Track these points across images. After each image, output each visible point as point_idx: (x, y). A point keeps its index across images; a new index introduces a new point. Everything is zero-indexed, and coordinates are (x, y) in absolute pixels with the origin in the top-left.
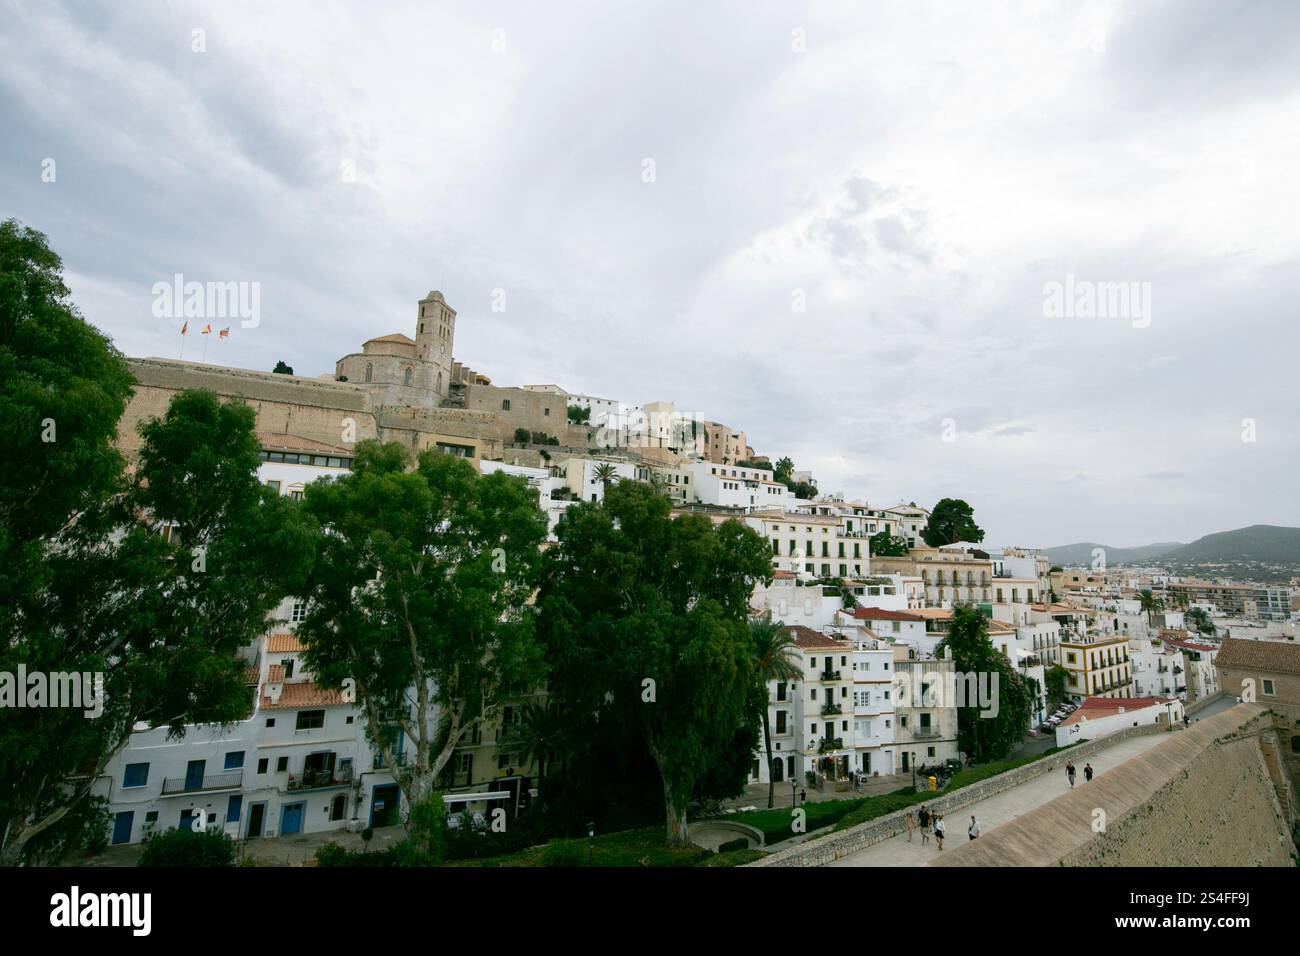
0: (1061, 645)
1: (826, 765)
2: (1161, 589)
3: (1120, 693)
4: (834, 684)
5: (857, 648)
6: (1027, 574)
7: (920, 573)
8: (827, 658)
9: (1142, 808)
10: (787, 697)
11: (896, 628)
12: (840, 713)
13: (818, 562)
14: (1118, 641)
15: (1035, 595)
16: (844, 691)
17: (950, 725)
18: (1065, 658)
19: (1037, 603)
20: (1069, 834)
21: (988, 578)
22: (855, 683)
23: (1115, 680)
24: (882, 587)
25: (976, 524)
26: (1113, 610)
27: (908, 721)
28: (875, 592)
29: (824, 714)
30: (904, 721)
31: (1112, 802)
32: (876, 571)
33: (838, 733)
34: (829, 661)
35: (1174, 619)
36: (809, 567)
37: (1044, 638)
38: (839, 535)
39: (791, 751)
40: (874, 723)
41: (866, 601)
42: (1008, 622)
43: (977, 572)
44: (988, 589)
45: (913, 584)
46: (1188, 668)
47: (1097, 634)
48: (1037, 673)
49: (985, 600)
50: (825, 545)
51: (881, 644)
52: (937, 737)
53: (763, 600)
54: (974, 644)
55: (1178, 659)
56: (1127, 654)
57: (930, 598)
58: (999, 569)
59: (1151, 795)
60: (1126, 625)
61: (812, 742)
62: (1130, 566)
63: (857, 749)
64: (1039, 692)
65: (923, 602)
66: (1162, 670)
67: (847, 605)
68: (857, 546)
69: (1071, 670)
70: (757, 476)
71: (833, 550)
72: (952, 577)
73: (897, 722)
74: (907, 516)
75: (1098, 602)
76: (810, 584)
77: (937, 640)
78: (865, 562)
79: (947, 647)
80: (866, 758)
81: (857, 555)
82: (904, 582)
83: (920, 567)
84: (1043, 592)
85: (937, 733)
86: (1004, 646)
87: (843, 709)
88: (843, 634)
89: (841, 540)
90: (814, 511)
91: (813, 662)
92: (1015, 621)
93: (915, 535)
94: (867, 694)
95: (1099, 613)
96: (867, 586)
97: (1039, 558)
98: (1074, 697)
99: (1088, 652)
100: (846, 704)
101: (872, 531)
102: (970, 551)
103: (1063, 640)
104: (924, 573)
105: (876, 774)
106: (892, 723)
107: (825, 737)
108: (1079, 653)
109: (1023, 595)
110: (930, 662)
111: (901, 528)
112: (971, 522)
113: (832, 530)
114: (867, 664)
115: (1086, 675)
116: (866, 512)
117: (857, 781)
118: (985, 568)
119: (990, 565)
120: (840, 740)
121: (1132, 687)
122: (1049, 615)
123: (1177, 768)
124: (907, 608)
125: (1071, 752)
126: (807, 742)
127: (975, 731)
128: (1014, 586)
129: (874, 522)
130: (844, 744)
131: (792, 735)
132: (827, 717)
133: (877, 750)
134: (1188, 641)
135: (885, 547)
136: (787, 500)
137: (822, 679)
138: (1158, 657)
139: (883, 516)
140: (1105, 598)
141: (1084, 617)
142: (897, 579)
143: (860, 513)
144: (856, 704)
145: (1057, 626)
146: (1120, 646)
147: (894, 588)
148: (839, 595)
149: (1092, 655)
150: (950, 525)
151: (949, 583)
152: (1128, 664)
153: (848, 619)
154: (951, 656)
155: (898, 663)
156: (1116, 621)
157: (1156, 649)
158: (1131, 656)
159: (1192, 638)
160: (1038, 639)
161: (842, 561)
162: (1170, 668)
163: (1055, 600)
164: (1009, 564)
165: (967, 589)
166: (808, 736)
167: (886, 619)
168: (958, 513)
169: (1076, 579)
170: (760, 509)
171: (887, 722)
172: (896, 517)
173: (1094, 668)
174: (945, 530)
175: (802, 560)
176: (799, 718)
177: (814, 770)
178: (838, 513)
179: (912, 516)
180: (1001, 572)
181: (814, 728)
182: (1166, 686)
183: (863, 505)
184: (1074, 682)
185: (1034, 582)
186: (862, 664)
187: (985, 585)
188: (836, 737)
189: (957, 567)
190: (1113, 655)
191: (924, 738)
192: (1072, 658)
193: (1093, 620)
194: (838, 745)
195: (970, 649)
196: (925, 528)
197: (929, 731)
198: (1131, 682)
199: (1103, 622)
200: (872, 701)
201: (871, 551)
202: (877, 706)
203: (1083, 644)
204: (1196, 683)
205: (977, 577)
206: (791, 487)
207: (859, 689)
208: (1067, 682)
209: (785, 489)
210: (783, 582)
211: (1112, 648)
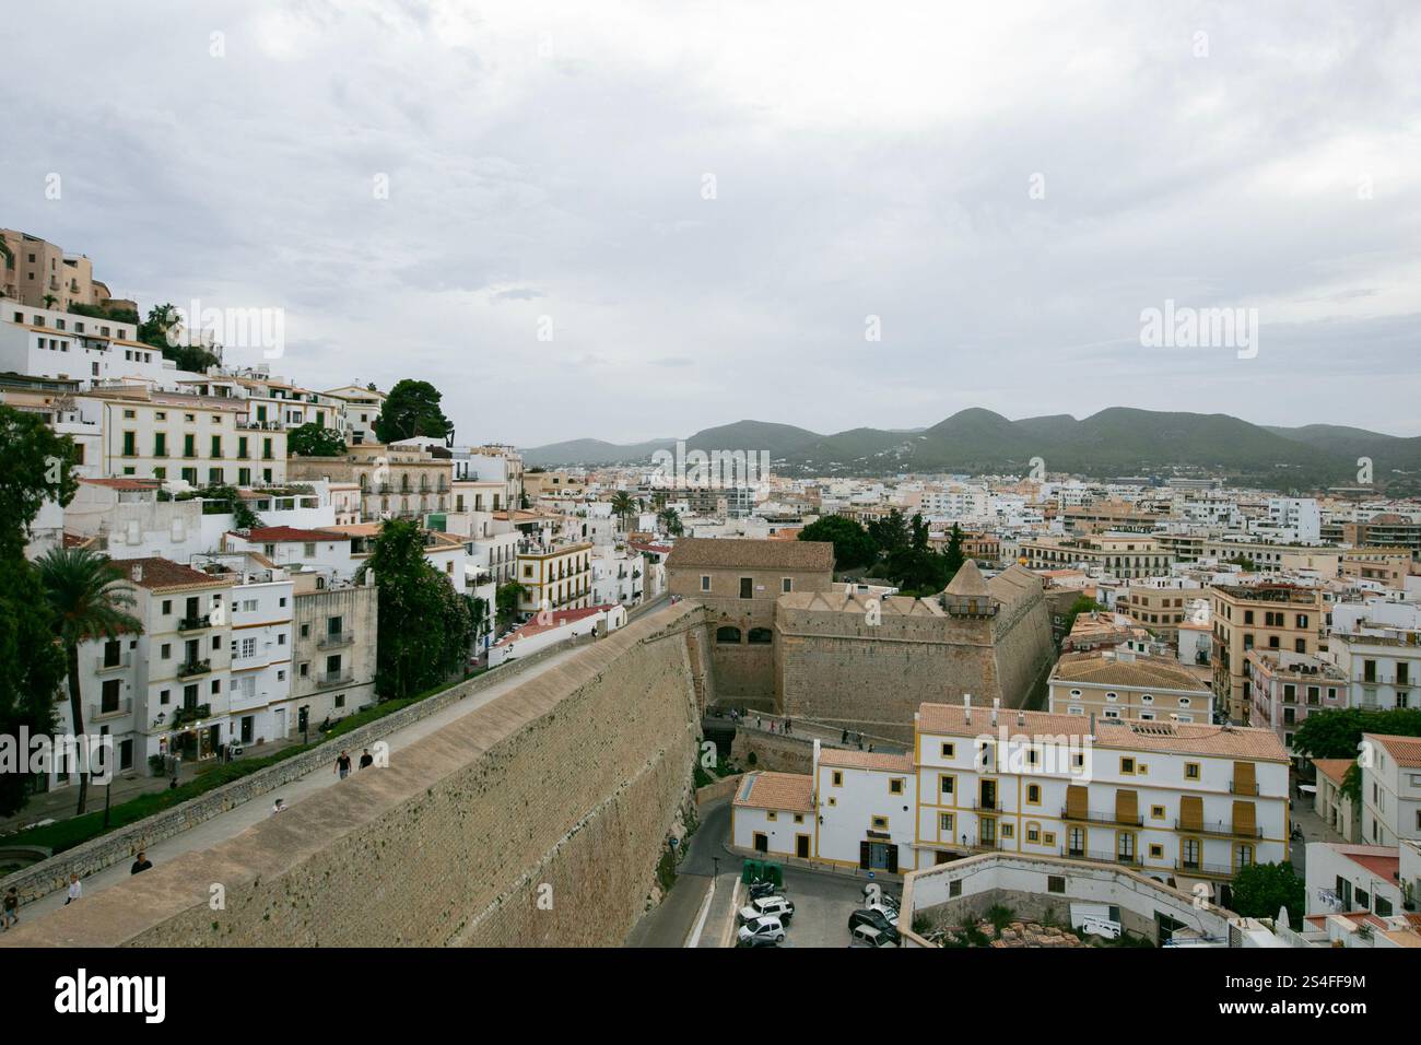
0: (519, 558)
1: (185, 744)
2: (647, 489)
3: (577, 605)
4: (202, 634)
5: (241, 582)
6: (494, 477)
7: (357, 478)
8: (189, 600)
9: (542, 719)
10: (122, 660)
11: (310, 552)
12: (209, 671)
13: (203, 466)
14: (580, 549)
15: (502, 502)
16: (216, 642)
17: (366, 665)
18: (522, 571)
19: (502, 511)
20: (450, 761)
21: (447, 483)
22: (234, 629)
23: (573, 590)
24: (298, 498)
25: (443, 414)
26: (582, 515)
27: (309, 667)
28: (289, 505)
29: (181, 675)
30: (304, 670)
31: (509, 719)
32: (297, 477)
33: (204, 696)
34: (192, 604)
35: (648, 521)
36: (188, 474)
37: (503, 551)
38: (240, 427)
39: (126, 734)
40: (260, 678)
41: (272, 518)
42: (463, 535)
43: (433, 475)
44: (446, 496)
45: (344, 494)
46: (647, 571)
47: (562, 543)
48: (487, 593)
49: (442, 509)
50: (216, 440)
51: (277, 574)
52: (349, 682)
53: (98, 524)
54: (403, 564)
55: (639, 562)
56: (589, 562)
57: (370, 510)
58: (462, 470)
59: (555, 704)
60: (594, 531)
61: (161, 715)
62: (627, 466)
63: (233, 714)
64: (488, 613)
65: (358, 516)
66: (622, 575)
67: (241, 525)
68: (268, 442)
69: (527, 585)
70: (106, 331)
71: (230, 447)
72: (401, 483)
73: (295, 671)
74: (356, 401)
75: (569, 506)
76: (182, 497)
77: (359, 563)
78: (279, 466)
79: (369, 570)
80: (248, 724)
81: (268, 455)
82: (332, 491)
83: (357, 471)
84: (511, 498)
85: (348, 677)
86: (450, 565)
87: (213, 666)
88: (225, 565)
89: (243, 434)
90: (204, 390)
91: (167, 608)
92: (472, 533)
93: (367, 428)
94: (252, 641)
95: (568, 518)
96: (274, 498)
97: (511, 456)
98: (527, 615)
99: (546, 563)
100: (218, 659)
101: (296, 421)
102: (430, 449)
103: (522, 552)
104: (363, 477)
105: (261, 741)
106: (287, 675)
107: (182, 707)
108: (536, 565)
109: (488, 502)
110: (346, 592)
111: (341, 417)
112: (438, 411)
113: (229, 420)
114: (254, 602)
115: (541, 589)
116: (288, 394)
117: (229, 754)
118: (445, 471)
119: (451, 465)
120: (207, 707)
121: (590, 598)
122: (511, 524)
123: (593, 673)
124: (333, 523)
125: (492, 674)
126: (152, 715)
127: (398, 668)
128: (477, 491)
129: (301, 409)
130: (213, 711)
131: (129, 711)
132: (185, 679)
133: (264, 711)
134: (652, 544)
135: (312, 443)
136: (161, 372)
137: (180, 629)
138: (618, 563)
139: (315, 400)
140: (577, 501)
141: (550, 525)
142: (321, 487)
143: (279, 395)
144: (234, 656)
145: (520, 535)
146: (582, 554)
147: (316, 499)
148: (229, 511)
149: (551, 566)
150: (410, 416)
151: (396, 490)
152: (589, 572)
153: (240, 544)
154: (373, 580)
155: (300, 597)
156: (584, 527)
157: (619, 554)
158: (592, 564)
159: (657, 540)
160: (495, 553)
161: (244, 464)
162: (630, 574)
163: (525, 505)
164: (477, 464)
165: (420, 497)
166: (154, 706)
167: (298, 540)
168: (422, 400)
169: (556, 481)
170: (107, 384)
171: (280, 673)
172: (333, 402)
173: (551, 580)
174: (404, 422)
175: (175, 464)
176: (141, 685)
177: (164, 752)
178: (244, 393)
179: (362, 401)
180: (466, 475)
181: (165, 697)
182: (624, 592)
183: (287, 383)
184: (528, 598)
185: (502, 486)
186: (247, 602)
187: (443, 490)
188: (201, 702)
189: (408, 470)
190: (574, 564)
191: (330, 686)
192: (528, 571)
193: (559, 527)
194: (205, 712)
195: (397, 569)
196: (378, 418)
197: (338, 677)
198: (590, 592)
199: (572, 528)
200: (259, 649)
201: (290, 450)
202: (266, 655)
203: (541, 554)
204: (652, 587)
205: (433, 482)
206: (169, 353)
207: (240, 636)
208: (521, 598)
209: (157, 355)
210: (136, 495)
211: (573, 556)
